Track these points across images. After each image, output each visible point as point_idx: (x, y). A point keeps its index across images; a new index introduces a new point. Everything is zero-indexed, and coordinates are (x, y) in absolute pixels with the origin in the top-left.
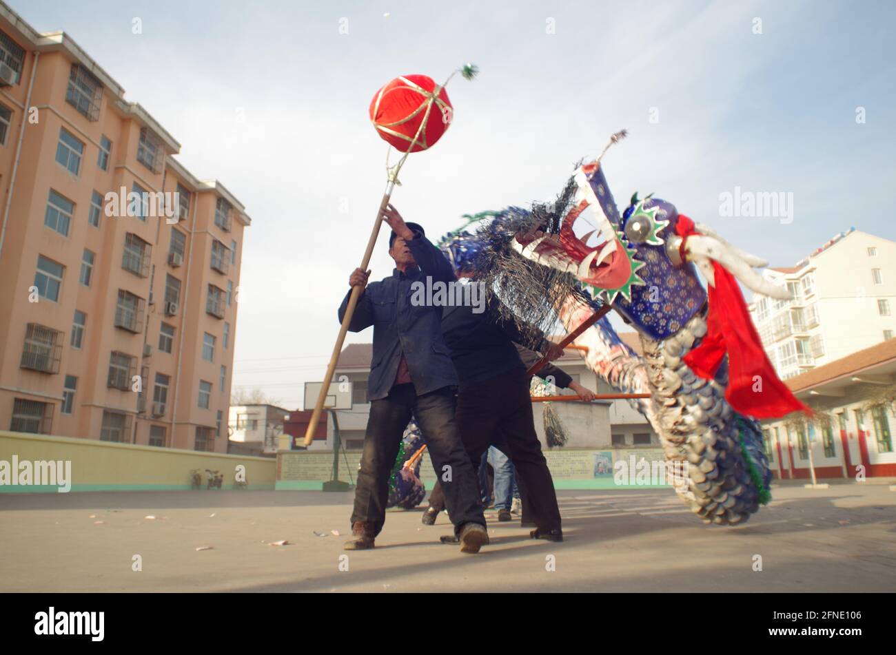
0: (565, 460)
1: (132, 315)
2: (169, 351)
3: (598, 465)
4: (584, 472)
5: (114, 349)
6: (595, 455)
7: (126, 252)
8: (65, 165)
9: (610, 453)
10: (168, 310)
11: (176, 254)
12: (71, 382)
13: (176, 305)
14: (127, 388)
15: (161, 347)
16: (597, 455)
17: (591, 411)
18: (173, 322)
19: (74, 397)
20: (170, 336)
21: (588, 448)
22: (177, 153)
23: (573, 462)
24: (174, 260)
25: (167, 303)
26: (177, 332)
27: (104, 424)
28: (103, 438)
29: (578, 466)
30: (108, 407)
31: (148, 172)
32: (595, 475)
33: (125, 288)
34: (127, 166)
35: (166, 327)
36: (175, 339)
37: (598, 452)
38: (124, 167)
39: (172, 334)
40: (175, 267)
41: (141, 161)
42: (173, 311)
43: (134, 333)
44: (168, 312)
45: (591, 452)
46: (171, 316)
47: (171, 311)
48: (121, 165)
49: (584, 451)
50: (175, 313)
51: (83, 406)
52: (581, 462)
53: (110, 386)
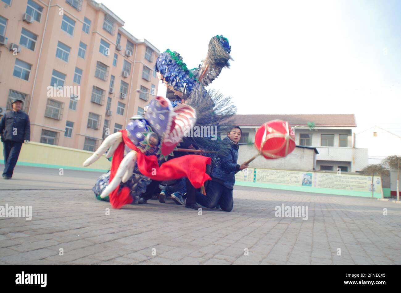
0: (288, 175)
1: (100, 97)
2: (122, 114)
3: (304, 179)
4: (297, 182)
5: (90, 111)
6: (303, 174)
7: (97, 69)
8: (66, 30)
9: (311, 174)
10: (121, 96)
11: (125, 72)
12: (69, 124)
13: (125, 95)
14: (97, 128)
15: (118, 112)
16: (305, 174)
17: (304, 152)
18: (123, 102)
19: (72, 131)
20: (123, 108)
21: (300, 170)
22: (123, 26)
23: (291, 177)
24: (124, 75)
25: (121, 93)
26: (126, 106)
27: (85, 143)
28: (84, 149)
29: (294, 179)
30: (87, 136)
31: (108, 35)
32: (302, 184)
33: (96, 85)
34: (98, 31)
35: (120, 104)
36: (125, 109)
37: (305, 173)
38: (96, 32)
39: (124, 107)
40: (125, 77)
41: (104, 29)
42: (123, 97)
43: (101, 105)
44: (122, 98)
45: (301, 172)
46: (123, 99)
47: (122, 97)
48: (95, 31)
49: (297, 172)
50: (124, 98)
51: (76, 135)
52: (296, 177)
53: (88, 127)
